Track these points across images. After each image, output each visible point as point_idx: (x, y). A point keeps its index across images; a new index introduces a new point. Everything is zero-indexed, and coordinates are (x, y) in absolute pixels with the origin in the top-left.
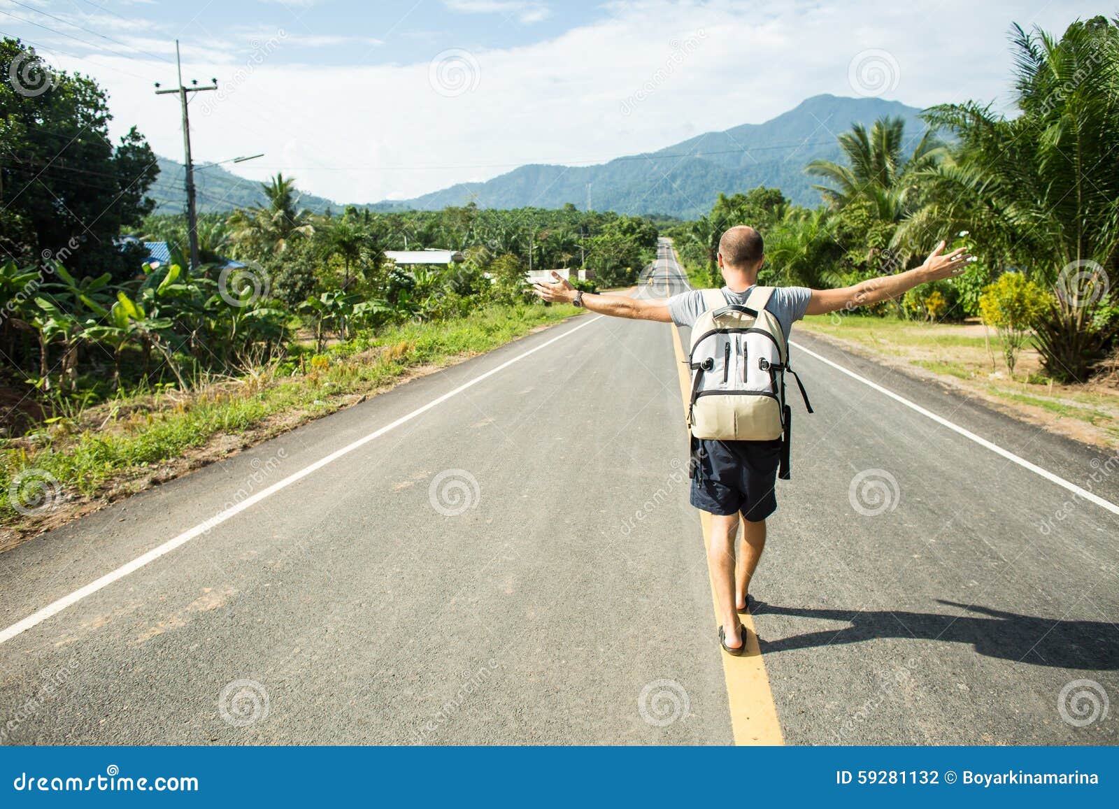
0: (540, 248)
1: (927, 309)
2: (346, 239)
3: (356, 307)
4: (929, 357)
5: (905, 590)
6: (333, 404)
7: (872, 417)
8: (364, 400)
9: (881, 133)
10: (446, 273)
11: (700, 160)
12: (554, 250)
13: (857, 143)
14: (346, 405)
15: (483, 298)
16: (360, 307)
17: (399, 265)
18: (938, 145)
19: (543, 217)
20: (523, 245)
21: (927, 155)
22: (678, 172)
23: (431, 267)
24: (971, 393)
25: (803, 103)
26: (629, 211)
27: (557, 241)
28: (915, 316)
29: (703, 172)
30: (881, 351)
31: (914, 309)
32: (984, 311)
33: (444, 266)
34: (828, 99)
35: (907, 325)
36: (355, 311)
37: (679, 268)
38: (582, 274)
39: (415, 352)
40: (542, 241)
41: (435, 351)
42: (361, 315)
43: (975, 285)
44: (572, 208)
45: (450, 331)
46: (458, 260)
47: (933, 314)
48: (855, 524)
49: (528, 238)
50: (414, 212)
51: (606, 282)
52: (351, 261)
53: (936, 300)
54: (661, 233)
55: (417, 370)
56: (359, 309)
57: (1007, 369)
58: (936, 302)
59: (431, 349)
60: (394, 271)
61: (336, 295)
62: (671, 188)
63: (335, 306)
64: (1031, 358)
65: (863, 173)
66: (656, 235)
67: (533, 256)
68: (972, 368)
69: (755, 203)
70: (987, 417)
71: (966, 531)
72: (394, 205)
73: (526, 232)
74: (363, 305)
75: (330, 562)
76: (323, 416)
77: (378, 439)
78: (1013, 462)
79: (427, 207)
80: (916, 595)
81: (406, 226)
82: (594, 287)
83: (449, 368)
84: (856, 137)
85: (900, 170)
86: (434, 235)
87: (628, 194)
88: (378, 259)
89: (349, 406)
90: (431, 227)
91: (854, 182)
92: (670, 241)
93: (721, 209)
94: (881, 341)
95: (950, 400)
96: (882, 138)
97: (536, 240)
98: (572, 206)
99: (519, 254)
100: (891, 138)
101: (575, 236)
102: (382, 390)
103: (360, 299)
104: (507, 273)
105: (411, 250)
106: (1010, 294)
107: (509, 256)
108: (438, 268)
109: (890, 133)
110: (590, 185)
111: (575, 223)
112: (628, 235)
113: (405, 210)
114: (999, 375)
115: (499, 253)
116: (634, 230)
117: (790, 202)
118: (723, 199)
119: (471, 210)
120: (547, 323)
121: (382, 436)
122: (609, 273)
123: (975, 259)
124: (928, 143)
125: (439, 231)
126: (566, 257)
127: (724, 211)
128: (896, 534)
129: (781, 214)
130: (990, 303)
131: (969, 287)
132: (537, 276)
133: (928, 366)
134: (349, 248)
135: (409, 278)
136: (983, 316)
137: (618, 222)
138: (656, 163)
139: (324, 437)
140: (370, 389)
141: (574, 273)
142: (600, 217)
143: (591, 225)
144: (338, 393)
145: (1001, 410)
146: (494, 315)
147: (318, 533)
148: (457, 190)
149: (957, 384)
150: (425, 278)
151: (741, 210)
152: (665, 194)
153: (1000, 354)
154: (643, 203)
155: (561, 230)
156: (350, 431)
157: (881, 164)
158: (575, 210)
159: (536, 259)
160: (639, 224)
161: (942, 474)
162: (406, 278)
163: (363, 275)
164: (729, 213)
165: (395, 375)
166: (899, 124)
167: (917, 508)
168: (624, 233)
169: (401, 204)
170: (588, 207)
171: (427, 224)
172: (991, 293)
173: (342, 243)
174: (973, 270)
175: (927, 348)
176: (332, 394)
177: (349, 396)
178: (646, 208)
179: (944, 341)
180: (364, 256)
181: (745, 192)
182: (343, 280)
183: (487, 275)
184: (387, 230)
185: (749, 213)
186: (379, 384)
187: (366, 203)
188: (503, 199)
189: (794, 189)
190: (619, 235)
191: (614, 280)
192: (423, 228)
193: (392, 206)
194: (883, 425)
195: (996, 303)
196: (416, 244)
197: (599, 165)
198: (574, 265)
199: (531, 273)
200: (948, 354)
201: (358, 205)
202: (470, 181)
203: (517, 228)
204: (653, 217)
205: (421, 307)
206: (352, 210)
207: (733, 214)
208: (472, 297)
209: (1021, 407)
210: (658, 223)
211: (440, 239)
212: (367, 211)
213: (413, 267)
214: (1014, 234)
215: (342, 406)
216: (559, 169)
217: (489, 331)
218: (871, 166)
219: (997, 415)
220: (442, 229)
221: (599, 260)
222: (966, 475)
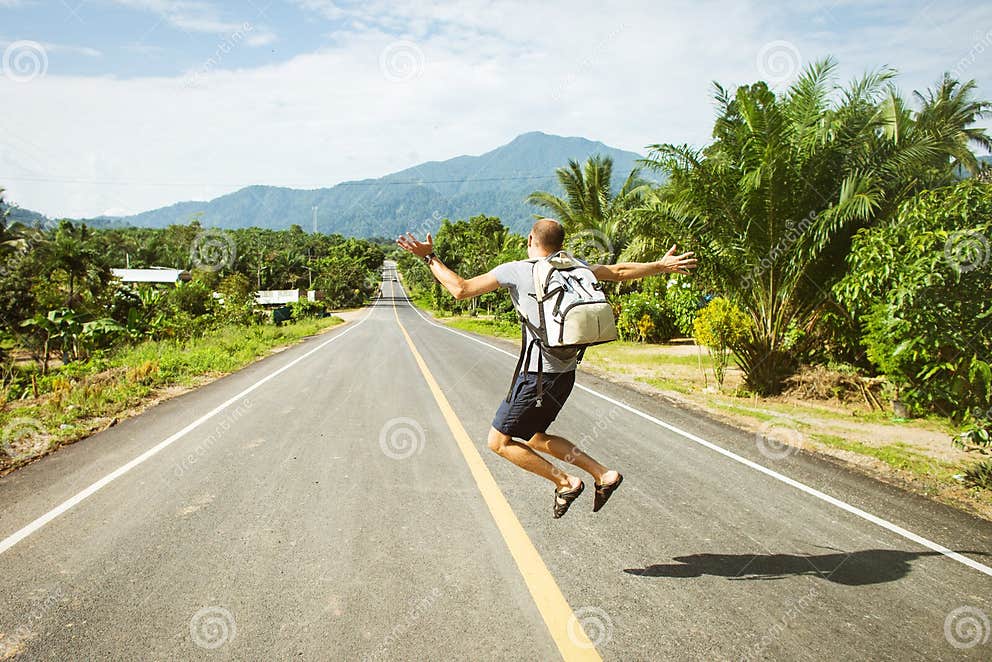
0: (268, 269)
1: (639, 331)
2: (71, 255)
3: (86, 326)
4: (652, 374)
5: (701, 586)
6: (84, 428)
7: (620, 430)
8: (116, 422)
9: (594, 170)
10: (173, 292)
11: (423, 188)
12: (283, 270)
13: (572, 177)
14: (97, 429)
15: (217, 317)
16: (90, 326)
17: (125, 283)
18: (642, 183)
19: (269, 238)
20: (251, 266)
21: (634, 191)
22: (401, 198)
23: (157, 286)
24: (695, 406)
25: (517, 138)
26: (355, 235)
27: (284, 262)
28: (628, 337)
29: (425, 199)
30: (608, 369)
31: (627, 331)
32: (698, 332)
33: (171, 285)
34: (539, 136)
35: (622, 345)
36: (85, 330)
37: (403, 290)
38: (311, 294)
39: (160, 373)
40: (270, 262)
41: (180, 371)
42: (91, 334)
43: (690, 309)
44: (299, 230)
45: (191, 352)
46: (185, 279)
47: (644, 335)
48: (638, 528)
49: (256, 258)
50: (135, 229)
51: (335, 303)
52: (75, 278)
53: (647, 322)
54: (387, 255)
55: (163, 391)
56: (89, 328)
57: (717, 384)
58: (646, 324)
59: (176, 369)
60: (120, 289)
61: (64, 313)
62: (395, 213)
63: (64, 324)
64: (735, 375)
65: (578, 206)
66: (383, 258)
67: (261, 276)
68: (688, 384)
69: (477, 230)
70: (714, 427)
71: (732, 529)
72: (112, 221)
73: (254, 252)
74: (94, 324)
75: (134, 595)
76: (75, 441)
77: (145, 464)
78: (749, 467)
79: (147, 224)
80: (712, 589)
81: (126, 243)
82: (325, 308)
83: (198, 390)
84: (573, 172)
85: (611, 204)
86: (157, 255)
87: (354, 217)
88: (105, 276)
89: (100, 429)
90: (154, 245)
91: (570, 214)
92: (395, 264)
93: (444, 234)
94: (606, 359)
95: (681, 413)
96: (594, 174)
97: (264, 261)
98: (298, 227)
99: (248, 274)
100: (602, 175)
101: (302, 258)
102: (133, 412)
103: (89, 318)
104: (236, 293)
105: (133, 268)
106: (719, 317)
107: (237, 276)
108: (165, 287)
109: (601, 170)
110: (316, 208)
111: (302, 245)
112: (356, 257)
113: (123, 226)
114: (710, 389)
115: (227, 273)
116: (361, 252)
117: (508, 229)
118: (448, 224)
119: (195, 229)
120: (286, 343)
121: (148, 459)
122: (338, 294)
123: (689, 286)
124: (634, 180)
125: (162, 250)
126: (294, 278)
127: (448, 237)
128: (676, 536)
129: (501, 240)
130: (703, 326)
131: (685, 310)
132: (266, 296)
133: (651, 382)
134: (75, 265)
135: (136, 297)
136: (696, 336)
137: (345, 245)
138: (379, 189)
139: (84, 463)
140: (119, 412)
141: (303, 293)
142: (326, 239)
143: (318, 247)
144: (86, 416)
145: (722, 420)
146: (231, 335)
147: (110, 565)
148: (181, 207)
149: (681, 398)
150: (150, 297)
151: (463, 236)
152: (389, 219)
153: (711, 371)
154: (367, 227)
155: (288, 252)
156: (111, 456)
157: (594, 197)
158: (301, 232)
159: (264, 280)
160: (366, 247)
161: (696, 480)
162: (133, 296)
163: (90, 293)
164: (452, 238)
165: (142, 396)
166: (609, 163)
167: (686, 511)
168: (352, 256)
169: (119, 221)
170: (314, 228)
171: (150, 240)
172: (704, 317)
173: (66, 259)
174: (688, 295)
175: (645, 365)
176: (79, 418)
177: (98, 419)
178: (371, 231)
179: (659, 359)
180: (91, 273)
181: (467, 220)
182: (67, 298)
183: (216, 295)
184: (107, 246)
185: (471, 239)
186: (128, 405)
187: (81, 218)
188: (228, 219)
189: (509, 218)
190: (346, 258)
191: (343, 301)
192: (145, 246)
193: (109, 222)
194: (631, 436)
195: (708, 326)
196: (139, 262)
197: (324, 189)
198: (302, 286)
199: (261, 293)
200: (666, 370)
201: (74, 221)
202: (194, 200)
203: (244, 248)
204: (377, 241)
205: (152, 327)
206: (68, 225)
207: (457, 240)
208: (205, 317)
209: (738, 418)
210: (383, 247)
211: (164, 258)
212: (84, 227)
213: (135, 285)
214: (717, 265)
215: (93, 430)
216: (284, 191)
217: (231, 351)
218: (586, 200)
219: (721, 425)
220: (166, 247)
221: (328, 282)
222: (715, 479)
